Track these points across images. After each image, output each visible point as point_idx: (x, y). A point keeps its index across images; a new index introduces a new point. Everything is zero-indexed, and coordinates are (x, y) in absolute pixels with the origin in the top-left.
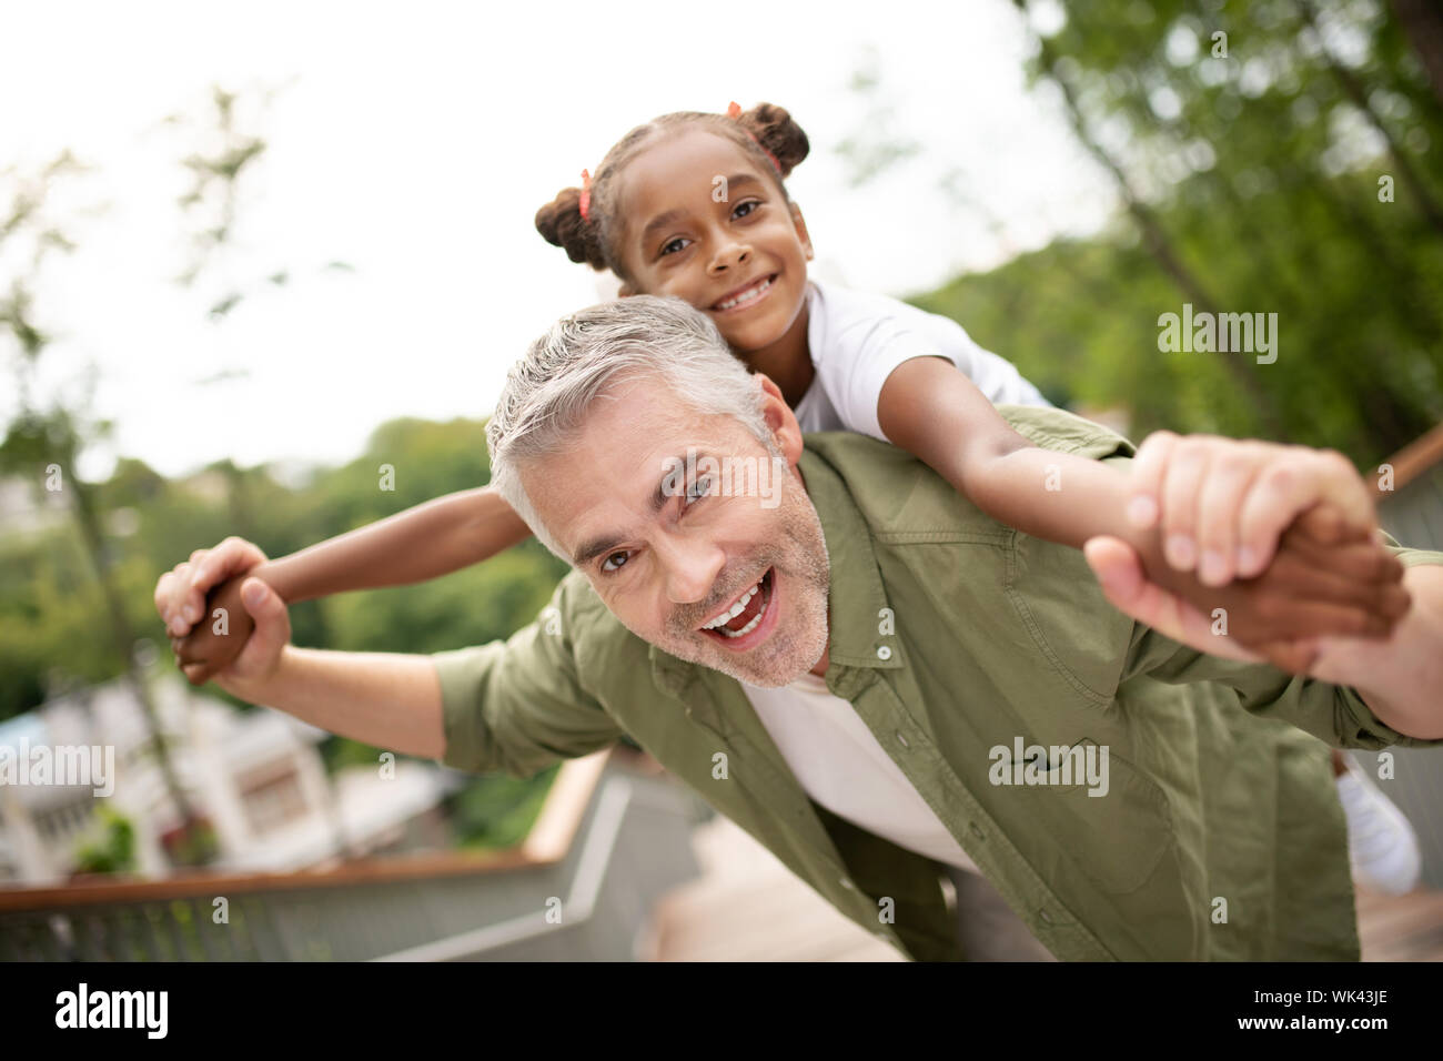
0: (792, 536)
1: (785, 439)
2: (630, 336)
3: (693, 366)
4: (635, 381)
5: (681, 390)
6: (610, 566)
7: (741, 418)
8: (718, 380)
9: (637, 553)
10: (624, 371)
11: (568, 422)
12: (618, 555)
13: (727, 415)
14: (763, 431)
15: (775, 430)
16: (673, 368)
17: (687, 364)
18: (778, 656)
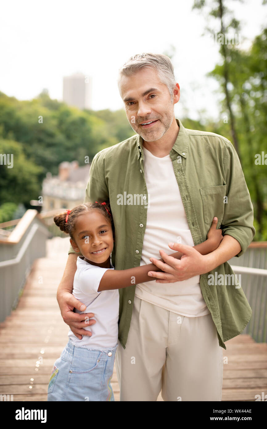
0: (166, 115)
1: (176, 97)
2: (154, 60)
3: (164, 72)
4: (150, 68)
5: (158, 75)
6: (130, 104)
7: (168, 87)
8: (167, 77)
9: (136, 103)
10: (149, 65)
11: (134, 71)
12: (132, 102)
13: (165, 85)
14: (172, 92)
15: (175, 95)
16: (160, 70)
17: (163, 71)
18: (150, 133)
